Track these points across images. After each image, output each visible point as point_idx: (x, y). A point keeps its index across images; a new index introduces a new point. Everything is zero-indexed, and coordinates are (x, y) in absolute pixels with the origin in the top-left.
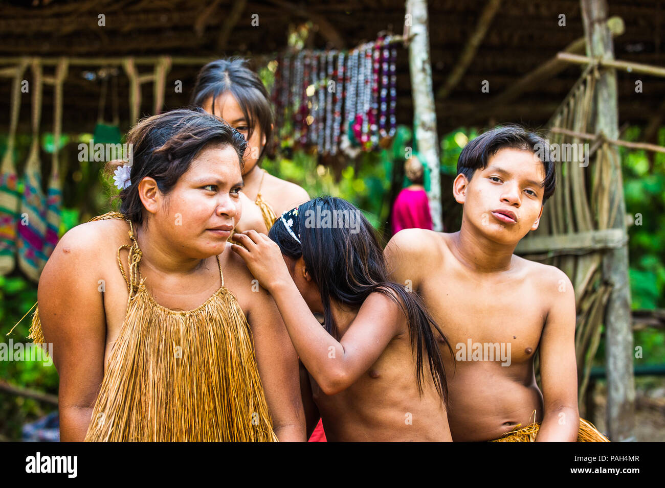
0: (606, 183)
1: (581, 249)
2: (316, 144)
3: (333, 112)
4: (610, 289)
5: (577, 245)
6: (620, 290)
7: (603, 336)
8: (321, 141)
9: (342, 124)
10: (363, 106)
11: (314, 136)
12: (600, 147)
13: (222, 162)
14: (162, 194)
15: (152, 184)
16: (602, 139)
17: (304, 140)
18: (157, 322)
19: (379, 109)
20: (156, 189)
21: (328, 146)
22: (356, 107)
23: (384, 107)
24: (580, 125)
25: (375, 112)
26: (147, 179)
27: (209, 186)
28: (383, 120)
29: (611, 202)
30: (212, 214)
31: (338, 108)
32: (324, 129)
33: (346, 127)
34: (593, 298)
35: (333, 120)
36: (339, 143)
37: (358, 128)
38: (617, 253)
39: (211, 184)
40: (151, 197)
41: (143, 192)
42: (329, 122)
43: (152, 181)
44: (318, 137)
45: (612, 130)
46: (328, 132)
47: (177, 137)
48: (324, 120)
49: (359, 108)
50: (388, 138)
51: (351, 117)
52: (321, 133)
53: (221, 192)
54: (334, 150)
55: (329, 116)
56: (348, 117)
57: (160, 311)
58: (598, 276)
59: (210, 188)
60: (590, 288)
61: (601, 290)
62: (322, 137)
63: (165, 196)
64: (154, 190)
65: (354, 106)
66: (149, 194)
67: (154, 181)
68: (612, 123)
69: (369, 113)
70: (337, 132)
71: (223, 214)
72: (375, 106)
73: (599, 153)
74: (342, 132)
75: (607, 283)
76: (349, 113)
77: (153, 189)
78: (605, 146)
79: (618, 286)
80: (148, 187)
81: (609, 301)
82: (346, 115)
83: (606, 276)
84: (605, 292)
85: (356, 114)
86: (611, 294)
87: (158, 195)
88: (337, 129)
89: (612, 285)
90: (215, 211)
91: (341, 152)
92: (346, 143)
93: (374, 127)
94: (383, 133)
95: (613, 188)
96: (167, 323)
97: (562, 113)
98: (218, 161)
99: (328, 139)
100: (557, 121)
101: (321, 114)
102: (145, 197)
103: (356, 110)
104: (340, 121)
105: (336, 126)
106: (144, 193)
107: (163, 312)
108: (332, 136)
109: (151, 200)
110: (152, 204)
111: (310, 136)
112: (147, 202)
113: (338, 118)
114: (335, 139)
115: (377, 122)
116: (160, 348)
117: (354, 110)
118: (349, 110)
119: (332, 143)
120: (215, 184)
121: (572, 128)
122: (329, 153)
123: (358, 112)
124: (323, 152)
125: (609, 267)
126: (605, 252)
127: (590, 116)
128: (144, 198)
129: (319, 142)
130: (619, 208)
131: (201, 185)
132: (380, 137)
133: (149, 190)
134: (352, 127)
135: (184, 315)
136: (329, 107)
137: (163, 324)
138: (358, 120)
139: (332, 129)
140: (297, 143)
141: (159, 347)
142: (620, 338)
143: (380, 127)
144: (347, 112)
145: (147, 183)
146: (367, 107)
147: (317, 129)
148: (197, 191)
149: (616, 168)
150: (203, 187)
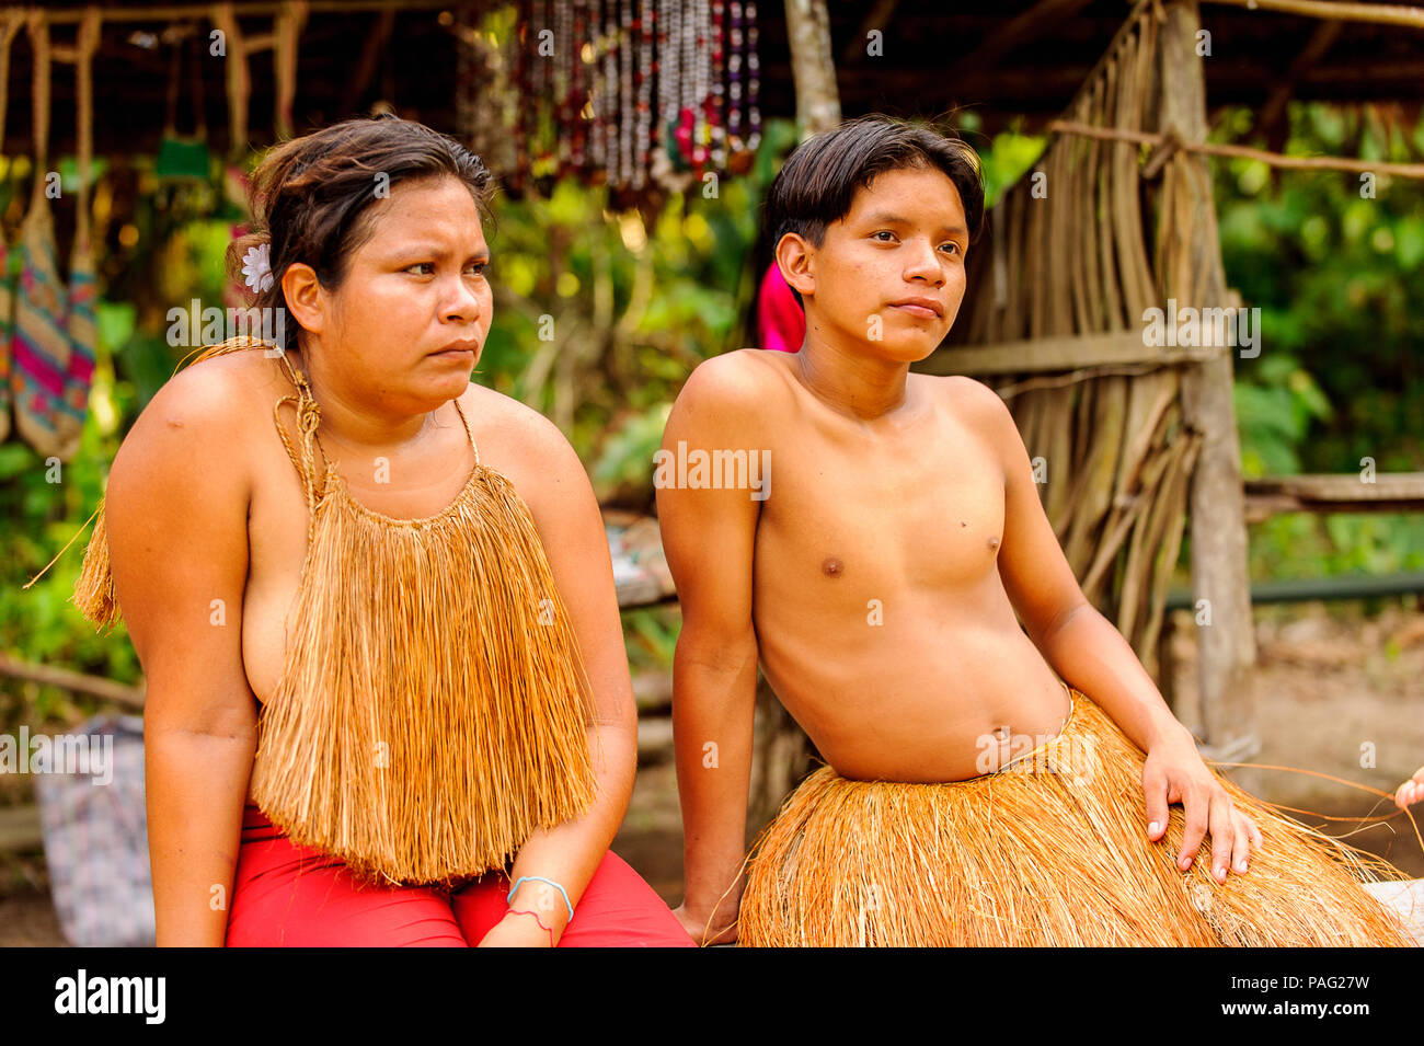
0: (1184, 230)
1: (1136, 364)
2: (604, 167)
3: (635, 102)
4: (1197, 442)
5: (1129, 355)
6: (1219, 442)
7: (1187, 533)
8: (612, 161)
9: (653, 126)
10: (694, 90)
11: (598, 152)
12: (1171, 158)
13: (440, 215)
14: (326, 293)
15: (308, 277)
16: (1173, 144)
17: (579, 160)
18: (367, 545)
19: (726, 96)
20: (317, 288)
21: (626, 172)
22: (680, 91)
23: (736, 91)
24: (1129, 114)
25: (718, 102)
26: (296, 267)
27: (416, 265)
28: (735, 118)
29: (1196, 268)
30: (429, 322)
31: (644, 96)
32: (619, 136)
33: (662, 133)
34: (1164, 459)
35: (636, 119)
36: (649, 164)
37: (685, 134)
38: (1209, 370)
39: (420, 261)
40: (310, 302)
41: (292, 295)
42: (627, 124)
43: (308, 272)
44: (607, 152)
45: (1193, 125)
46: (626, 142)
47: (328, 162)
48: (618, 118)
49: (685, 94)
50: (746, 152)
51: (670, 113)
52: (613, 145)
53: (444, 274)
54: (639, 180)
55: (627, 111)
56: (665, 112)
57: (371, 523)
58: (1173, 417)
59: (418, 270)
60: (1158, 442)
61: (1179, 443)
62: (615, 153)
63: (333, 295)
64: (314, 289)
65: (676, 91)
66: (305, 298)
67: (310, 269)
68: (1193, 109)
69: (707, 105)
70: (643, 144)
71: (451, 318)
72: (719, 90)
73: (1169, 170)
74: (654, 144)
75: (1190, 431)
76: (666, 104)
77: (311, 286)
78: (1180, 158)
79: (1212, 434)
80: (300, 282)
81: (1196, 465)
82: (662, 108)
83: (1190, 418)
84: (1188, 447)
85: (681, 105)
86: (1199, 452)
87: (321, 295)
88: (644, 137)
89: (1202, 435)
90: (436, 314)
91: (652, 184)
92: (662, 165)
93: (719, 133)
94: (736, 144)
95: (1199, 240)
96: (385, 547)
97: (1092, 90)
98: (431, 213)
99: (627, 158)
100: (1084, 108)
101: (611, 107)
102: (298, 305)
103: (681, 99)
104: (648, 121)
105: (642, 130)
106: (295, 297)
107: (377, 524)
108: (633, 151)
109: (309, 308)
110: (314, 315)
111: (591, 151)
112: (302, 312)
113: (645, 115)
114: (641, 156)
115: (723, 121)
116: (376, 598)
117: (675, 98)
118: (667, 98)
119: (634, 164)
120: (430, 260)
121: (1112, 122)
122: (629, 185)
123: (685, 102)
124: (617, 183)
125: (1195, 397)
126: (1185, 366)
127: (1149, 96)
128: (295, 306)
129: (608, 164)
130: (1211, 279)
131: (401, 265)
132: (731, 152)
133: (305, 290)
134: (672, 131)
135: (418, 527)
136: (627, 93)
137: (379, 549)
138: (686, 119)
139: (634, 137)
140: (565, 166)
141: (373, 595)
142: (1220, 538)
143: (730, 131)
144: (662, 101)
145: (300, 275)
146: (701, 92)
147: (605, 138)
148: (394, 277)
149: (1203, 200)
150: (405, 270)
